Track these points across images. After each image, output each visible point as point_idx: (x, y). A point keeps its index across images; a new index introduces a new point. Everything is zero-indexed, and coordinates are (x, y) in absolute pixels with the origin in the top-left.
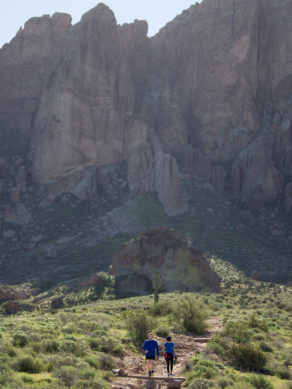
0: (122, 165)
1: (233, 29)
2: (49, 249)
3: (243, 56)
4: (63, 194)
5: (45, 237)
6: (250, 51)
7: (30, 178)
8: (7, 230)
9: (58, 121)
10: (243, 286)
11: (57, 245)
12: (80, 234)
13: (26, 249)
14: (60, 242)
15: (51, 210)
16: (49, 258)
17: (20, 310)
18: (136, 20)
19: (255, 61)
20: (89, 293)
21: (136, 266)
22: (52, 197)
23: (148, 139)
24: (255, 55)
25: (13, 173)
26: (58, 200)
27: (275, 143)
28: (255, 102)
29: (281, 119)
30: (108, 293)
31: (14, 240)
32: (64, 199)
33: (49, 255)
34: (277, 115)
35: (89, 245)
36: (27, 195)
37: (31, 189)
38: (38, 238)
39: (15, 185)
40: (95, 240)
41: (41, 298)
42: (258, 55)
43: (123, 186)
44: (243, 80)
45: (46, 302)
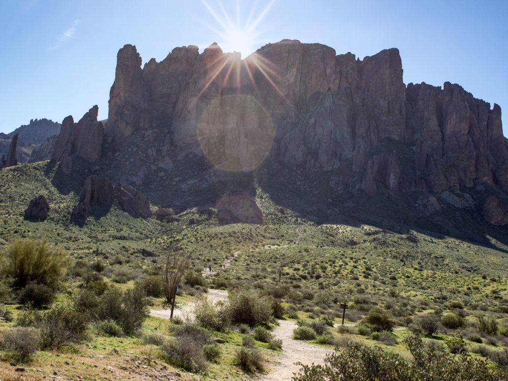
0: (222, 138)
1: (288, 64)
2: (183, 186)
3: (292, 80)
4: (190, 153)
5: (181, 178)
6: (296, 77)
7: (172, 142)
8: (160, 172)
9: (189, 112)
10: (273, 216)
11: (188, 184)
12: (199, 179)
13: (171, 185)
14: (189, 183)
15: (183, 162)
16: (183, 192)
17: (174, 221)
18: (235, 52)
19: (299, 83)
20: (205, 217)
21: (227, 206)
22: (184, 154)
23: (237, 124)
24: (299, 79)
25: (163, 138)
26: (187, 155)
27: (306, 130)
28: (297, 106)
29: (310, 117)
30: (214, 218)
31: (164, 178)
32: (190, 155)
33: (184, 190)
34: (308, 114)
35: (204, 186)
36: (170, 152)
37: (172, 148)
38: (177, 179)
39: (164, 146)
40: (207, 183)
41: (182, 215)
42: (301, 79)
43: (222, 150)
44: (291, 93)
45: (185, 218)
